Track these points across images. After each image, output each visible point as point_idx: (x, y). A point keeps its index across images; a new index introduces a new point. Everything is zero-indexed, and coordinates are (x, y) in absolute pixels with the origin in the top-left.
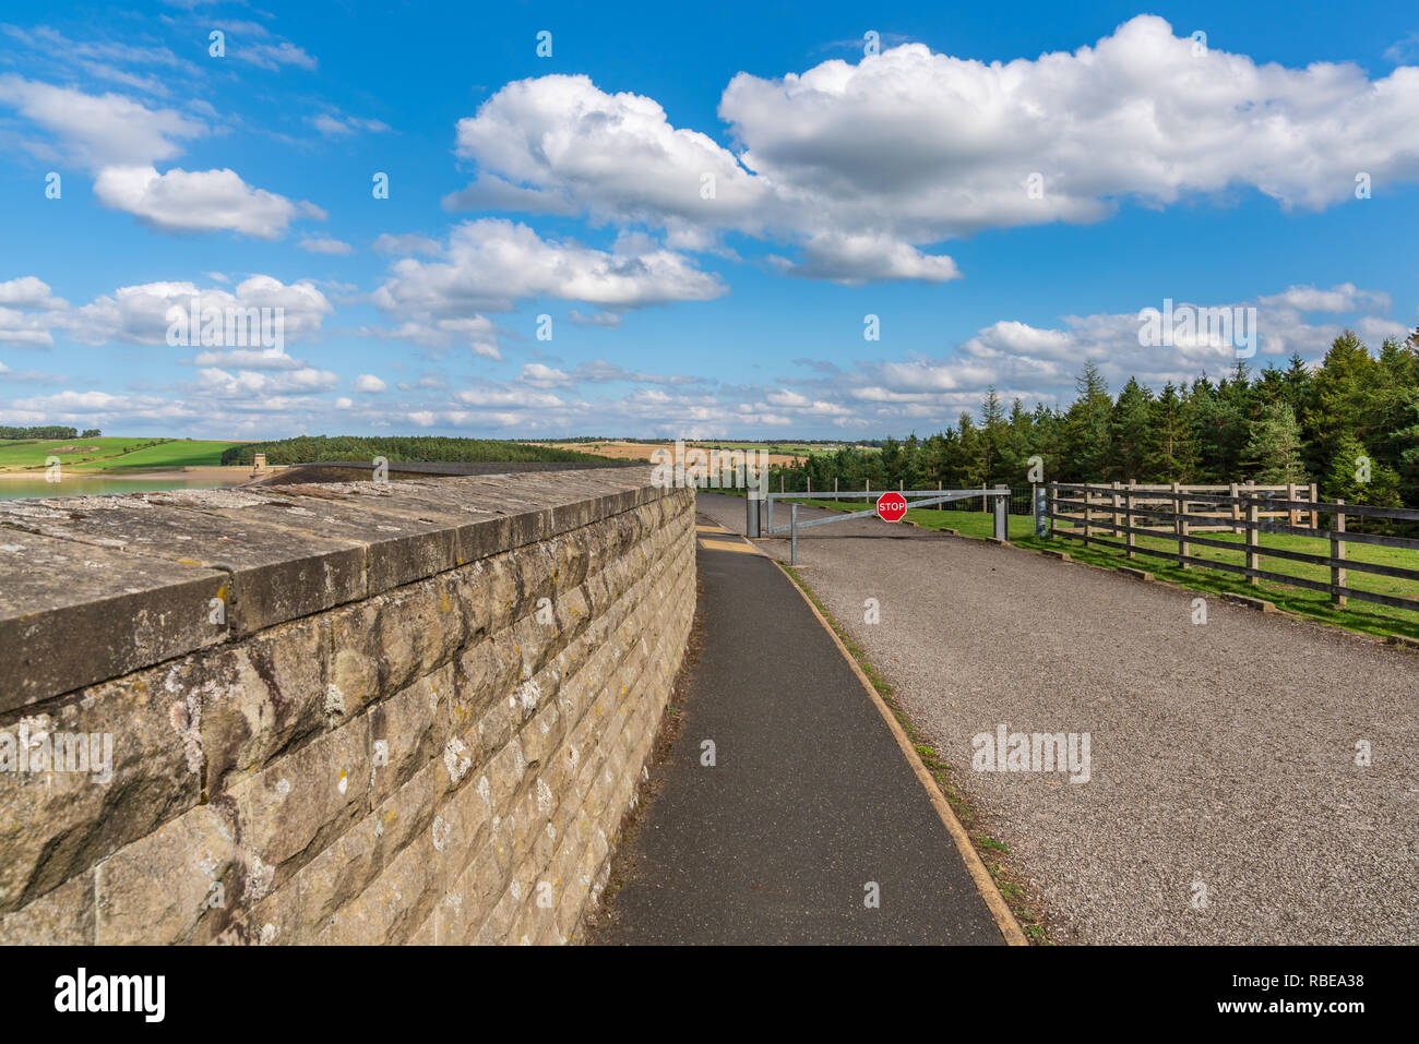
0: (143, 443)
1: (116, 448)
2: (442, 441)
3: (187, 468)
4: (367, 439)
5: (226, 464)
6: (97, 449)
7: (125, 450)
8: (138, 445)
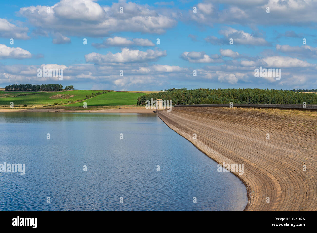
0: (95, 93)
1: (82, 96)
2: (257, 91)
3: (122, 107)
4: (214, 90)
5: (140, 104)
6: (73, 96)
7: (86, 97)
8: (93, 94)
